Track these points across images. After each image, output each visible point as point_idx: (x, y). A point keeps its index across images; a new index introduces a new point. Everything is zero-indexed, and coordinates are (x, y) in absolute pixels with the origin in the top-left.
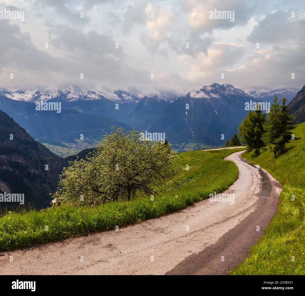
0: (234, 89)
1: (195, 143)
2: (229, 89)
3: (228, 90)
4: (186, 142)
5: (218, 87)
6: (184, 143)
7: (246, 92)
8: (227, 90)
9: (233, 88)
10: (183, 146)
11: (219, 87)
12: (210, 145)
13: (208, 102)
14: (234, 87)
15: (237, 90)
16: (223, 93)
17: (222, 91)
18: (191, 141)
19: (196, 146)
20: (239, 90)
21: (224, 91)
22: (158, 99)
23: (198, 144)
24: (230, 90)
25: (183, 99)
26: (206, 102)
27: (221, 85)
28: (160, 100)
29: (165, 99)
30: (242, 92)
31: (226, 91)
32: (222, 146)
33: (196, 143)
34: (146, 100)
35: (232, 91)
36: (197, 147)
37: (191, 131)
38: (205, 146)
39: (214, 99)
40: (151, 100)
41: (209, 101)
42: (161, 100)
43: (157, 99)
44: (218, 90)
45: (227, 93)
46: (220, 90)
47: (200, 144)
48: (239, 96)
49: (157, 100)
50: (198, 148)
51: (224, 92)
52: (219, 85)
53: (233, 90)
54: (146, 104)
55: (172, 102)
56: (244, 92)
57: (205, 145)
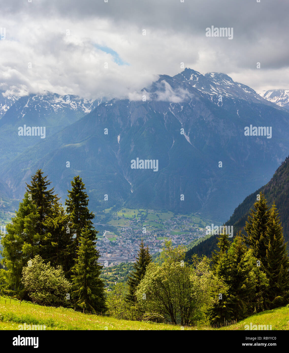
0: (231, 84)
1: (135, 209)
2: (220, 83)
3: (218, 85)
4: (115, 206)
5: (194, 78)
6: (110, 209)
7: (261, 92)
8: (215, 86)
9: (231, 82)
10: (106, 215)
11: (198, 78)
12: (169, 212)
13: (169, 113)
14: (231, 79)
15: (240, 86)
16: (206, 93)
17: (203, 88)
18: (126, 203)
19: (136, 215)
20: (244, 86)
21: (208, 88)
22: (54, 103)
23: (140, 210)
24: (222, 86)
25: (111, 105)
26: (165, 114)
27: (202, 75)
28: (58, 106)
29: (71, 104)
30: (250, 92)
31: (213, 89)
32: (197, 214)
33: (138, 209)
34: (24, 105)
35: (227, 90)
36: (138, 217)
37: (127, 180)
38: (157, 215)
39: (183, 108)
40: (38, 107)
41: (172, 112)
42: (62, 106)
43: (52, 104)
44: (194, 86)
45: (214, 92)
46: (200, 85)
47: (145, 211)
48: (242, 100)
49: (53, 106)
50: (141, 219)
51: (208, 91)
52: (196, 74)
53: (230, 86)
54: (24, 115)
55: (88, 111)
56: (255, 92)
57: (157, 213)
